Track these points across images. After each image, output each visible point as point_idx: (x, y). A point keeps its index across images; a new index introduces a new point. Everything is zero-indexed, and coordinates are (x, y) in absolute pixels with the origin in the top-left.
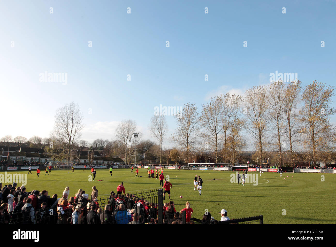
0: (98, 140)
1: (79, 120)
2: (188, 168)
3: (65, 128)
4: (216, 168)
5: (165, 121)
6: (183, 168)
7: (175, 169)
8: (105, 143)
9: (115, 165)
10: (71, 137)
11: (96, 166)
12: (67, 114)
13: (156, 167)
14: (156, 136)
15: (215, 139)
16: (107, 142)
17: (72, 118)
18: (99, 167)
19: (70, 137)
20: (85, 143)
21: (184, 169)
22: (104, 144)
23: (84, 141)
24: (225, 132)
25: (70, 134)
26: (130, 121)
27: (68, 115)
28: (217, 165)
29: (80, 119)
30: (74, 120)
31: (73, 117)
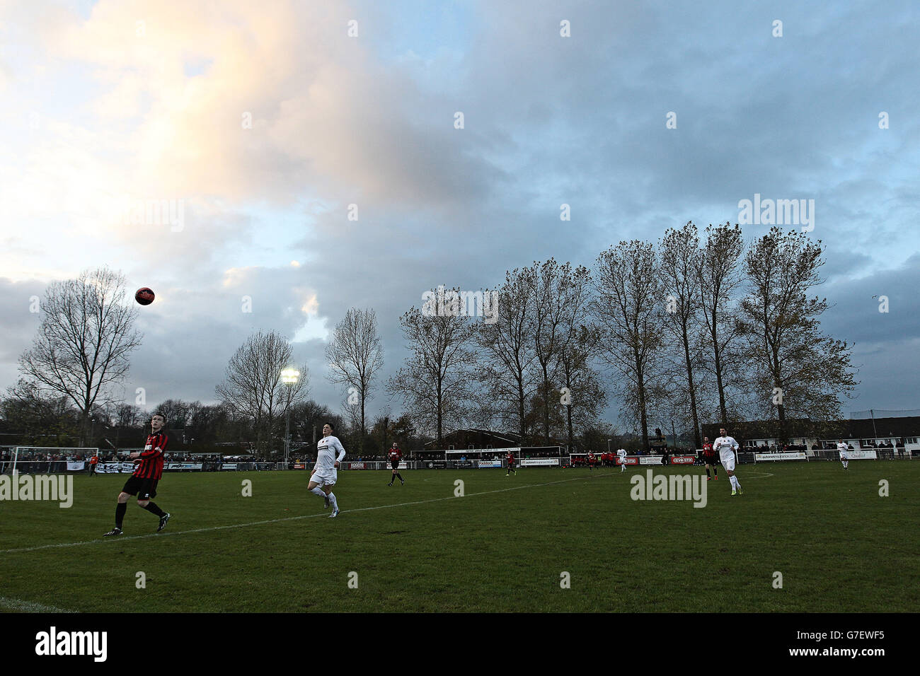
0: (170, 402)
1: (124, 321)
2: (445, 463)
3: (76, 343)
4: (525, 462)
5: (376, 338)
6: (431, 465)
7: (406, 467)
8: (190, 411)
9: (227, 461)
10: (92, 372)
11: (171, 465)
12: (83, 302)
13: (350, 464)
14: (350, 379)
15: (516, 383)
16: (196, 408)
17: (99, 315)
18: (181, 466)
19: (89, 373)
20: (132, 411)
21: (434, 468)
22: (187, 415)
23: (130, 407)
24: (544, 365)
25: (91, 365)
26: (272, 338)
27: (86, 303)
28: (527, 453)
29: (126, 315)
30: (107, 321)
31: (104, 314)
